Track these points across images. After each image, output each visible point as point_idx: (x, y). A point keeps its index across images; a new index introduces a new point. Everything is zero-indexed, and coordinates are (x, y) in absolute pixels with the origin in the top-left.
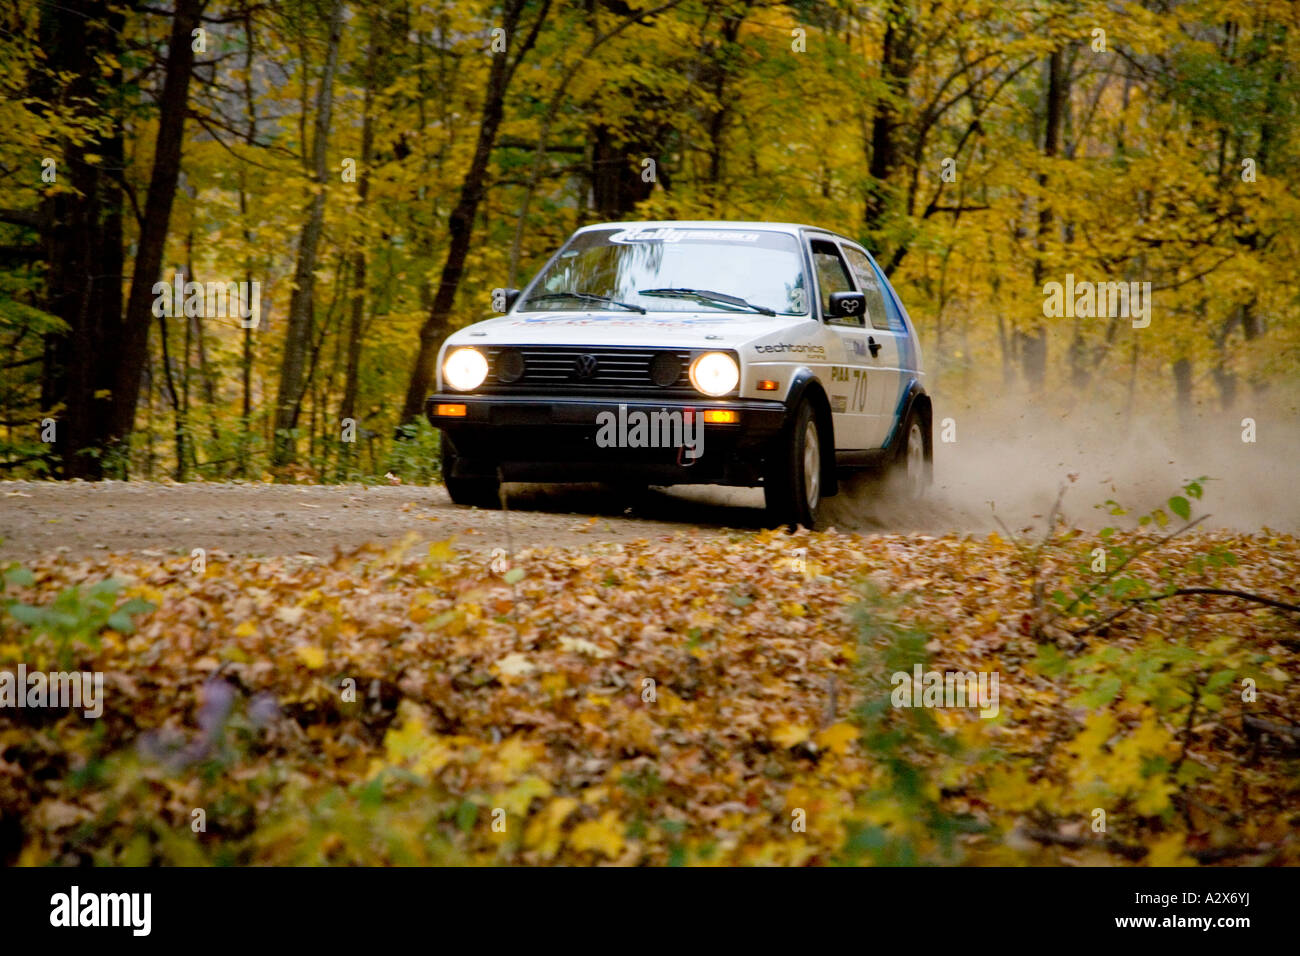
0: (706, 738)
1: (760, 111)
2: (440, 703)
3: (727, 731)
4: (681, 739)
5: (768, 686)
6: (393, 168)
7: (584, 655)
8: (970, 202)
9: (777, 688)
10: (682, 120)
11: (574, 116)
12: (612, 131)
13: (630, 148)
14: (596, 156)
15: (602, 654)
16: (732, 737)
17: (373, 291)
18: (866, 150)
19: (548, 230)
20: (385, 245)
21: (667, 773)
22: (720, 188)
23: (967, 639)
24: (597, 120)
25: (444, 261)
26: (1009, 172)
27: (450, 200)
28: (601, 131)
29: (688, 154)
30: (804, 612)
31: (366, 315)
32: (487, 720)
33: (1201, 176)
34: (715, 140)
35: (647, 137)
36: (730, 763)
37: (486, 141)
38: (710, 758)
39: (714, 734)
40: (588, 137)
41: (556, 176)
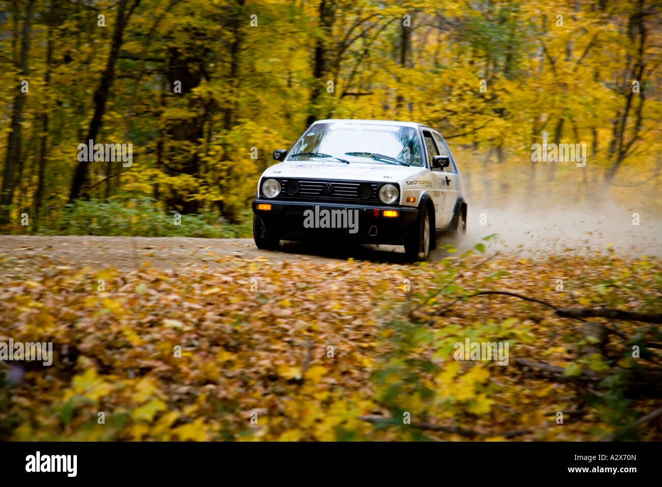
0: (243, 374)
1: (256, 42)
2: (101, 357)
3: (254, 369)
4: (230, 374)
5: (274, 344)
6: (63, 68)
7: (175, 329)
8: (363, 91)
9: (279, 346)
10: (217, 46)
11: (160, 43)
12: (180, 51)
13: (189, 60)
14: (172, 63)
15: (187, 328)
16: (256, 373)
17: (53, 132)
18: (310, 62)
19: (147, 102)
20: (59, 108)
21: (223, 393)
22: (236, 81)
23: (373, 318)
24: (171, 45)
25: (91, 117)
26: (382, 76)
27: (94, 85)
28: (173, 50)
29: (220, 63)
30: (291, 305)
31: (49, 145)
32: (126, 366)
33: (476, 79)
34: (233, 57)
35: (198, 54)
36: (256, 387)
37: (115, 55)
38: (245, 384)
39: (247, 371)
40: (167, 54)
41: (149, 74)
